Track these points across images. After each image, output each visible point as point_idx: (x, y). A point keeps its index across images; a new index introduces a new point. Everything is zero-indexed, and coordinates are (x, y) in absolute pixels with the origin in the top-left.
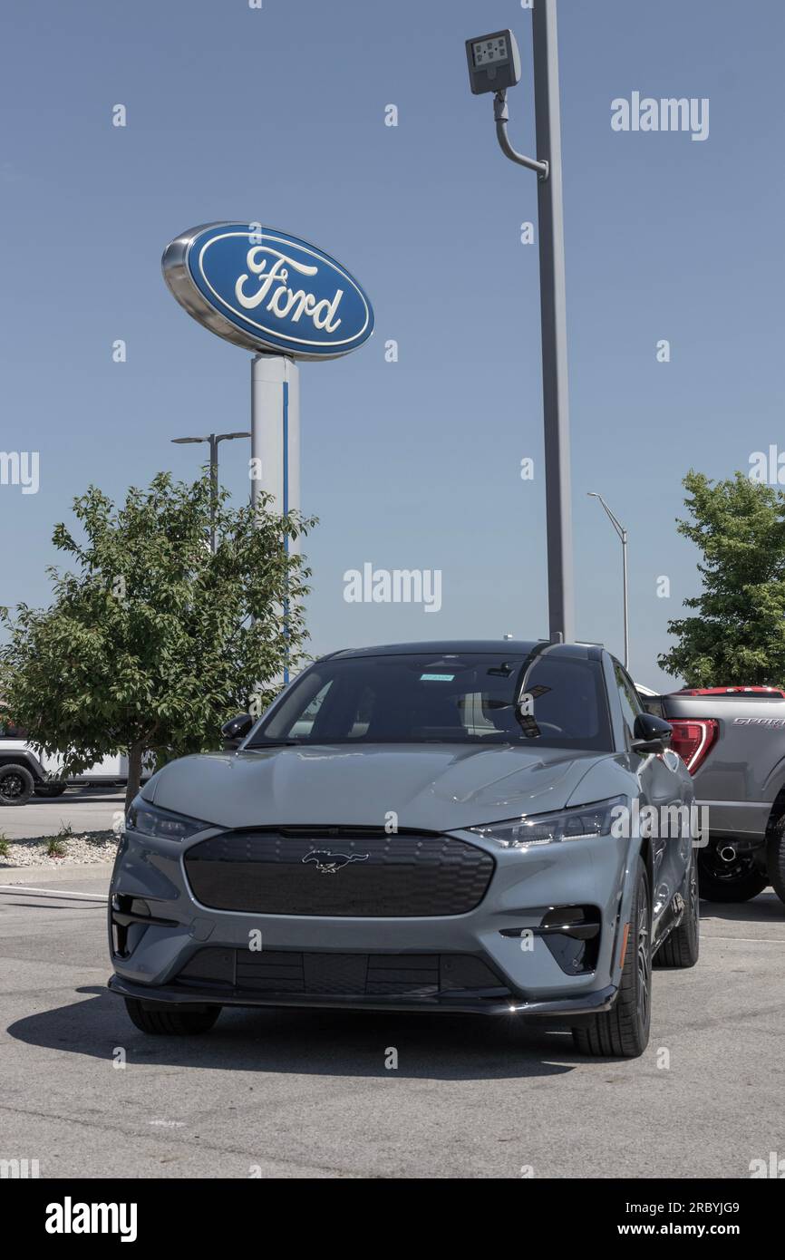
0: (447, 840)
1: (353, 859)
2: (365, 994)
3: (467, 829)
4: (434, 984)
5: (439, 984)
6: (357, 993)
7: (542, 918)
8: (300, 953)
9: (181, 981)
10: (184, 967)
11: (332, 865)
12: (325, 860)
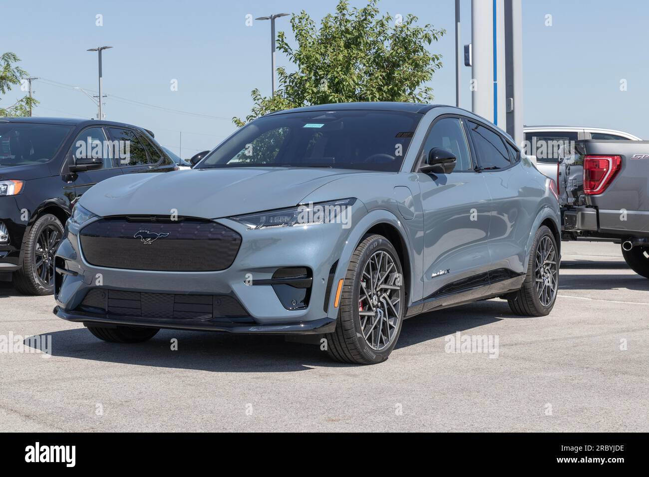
0: (215, 224)
1: (160, 236)
2: (173, 318)
3: (228, 217)
4: (211, 313)
5: (212, 313)
6: (168, 317)
7: (273, 274)
8: (139, 293)
9: (84, 308)
10: (83, 300)
11: (149, 239)
12: (146, 236)
